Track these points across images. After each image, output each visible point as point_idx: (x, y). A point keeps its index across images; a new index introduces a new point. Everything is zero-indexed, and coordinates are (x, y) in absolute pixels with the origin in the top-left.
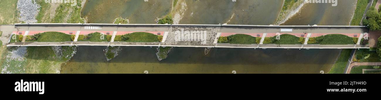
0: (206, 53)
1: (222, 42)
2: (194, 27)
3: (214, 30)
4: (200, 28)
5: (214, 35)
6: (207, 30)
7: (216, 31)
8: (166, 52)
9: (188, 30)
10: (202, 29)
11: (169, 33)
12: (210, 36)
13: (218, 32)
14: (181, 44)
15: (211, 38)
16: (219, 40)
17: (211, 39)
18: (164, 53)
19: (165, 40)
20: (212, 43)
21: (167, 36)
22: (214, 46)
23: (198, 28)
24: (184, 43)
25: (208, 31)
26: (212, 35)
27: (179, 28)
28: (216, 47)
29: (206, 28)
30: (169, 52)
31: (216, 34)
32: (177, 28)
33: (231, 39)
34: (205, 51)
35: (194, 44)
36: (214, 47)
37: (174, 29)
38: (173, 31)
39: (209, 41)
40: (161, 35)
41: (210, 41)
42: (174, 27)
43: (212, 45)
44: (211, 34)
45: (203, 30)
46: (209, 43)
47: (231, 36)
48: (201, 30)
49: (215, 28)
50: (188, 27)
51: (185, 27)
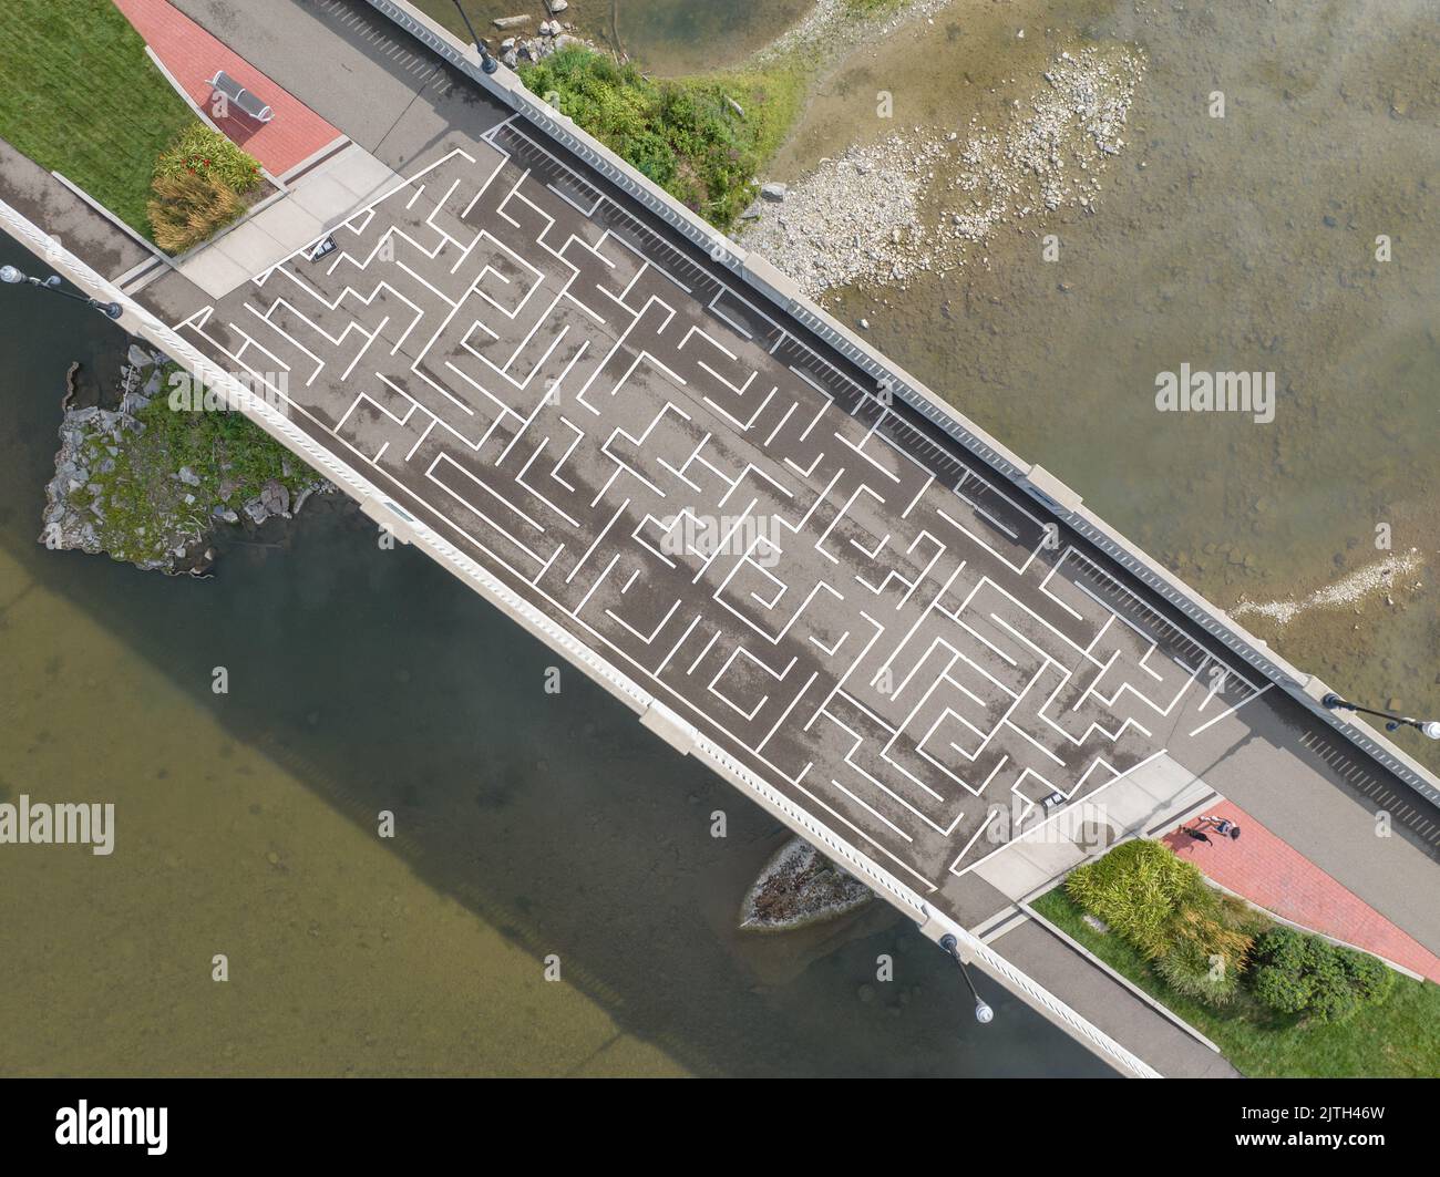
0: (764, 912)
1: (1127, 951)
2: (845, 401)
3: (1127, 671)
4: (947, 479)
5: (1074, 758)
6: (1025, 588)
7: (1146, 715)
8: (226, 490)
9: (736, 371)
10: (956, 510)
11: (388, 212)
12: (999, 708)
13: (1172, 737)
14: (450, 508)
15: (989, 760)
16: (1103, 872)
17: (975, 773)
18: (186, 474)
19: (261, 275)
20: (959, 840)
21: (333, 246)
22: (945, 906)
23: (903, 467)
24: (516, 528)
25: (1030, 630)
26: (1039, 732)
27: (598, 243)
28: (974, 947)
29: (1030, 538)
30: (257, 516)
31: (1124, 762)
32: (568, 223)
33: (1301, 997)
34: (774, 869)
35: (651, 656)
36: (936, 924)
37: (515, 208)
38: (483, 216)
39: (937, 780)
40: (249, 152)
41: (952, 792)
42: (544, 176)
43: (942, 878)
44: (1034, 703)
45: (960, 548)
46: (904, 821)
47: (1345, 963)
48: (925, 518)
49: (1169, 646)
50: (763, 333)
51: (703, 293)
